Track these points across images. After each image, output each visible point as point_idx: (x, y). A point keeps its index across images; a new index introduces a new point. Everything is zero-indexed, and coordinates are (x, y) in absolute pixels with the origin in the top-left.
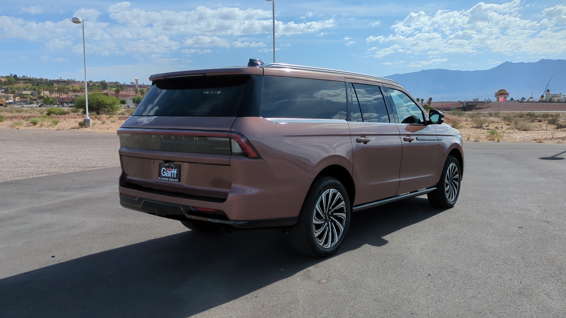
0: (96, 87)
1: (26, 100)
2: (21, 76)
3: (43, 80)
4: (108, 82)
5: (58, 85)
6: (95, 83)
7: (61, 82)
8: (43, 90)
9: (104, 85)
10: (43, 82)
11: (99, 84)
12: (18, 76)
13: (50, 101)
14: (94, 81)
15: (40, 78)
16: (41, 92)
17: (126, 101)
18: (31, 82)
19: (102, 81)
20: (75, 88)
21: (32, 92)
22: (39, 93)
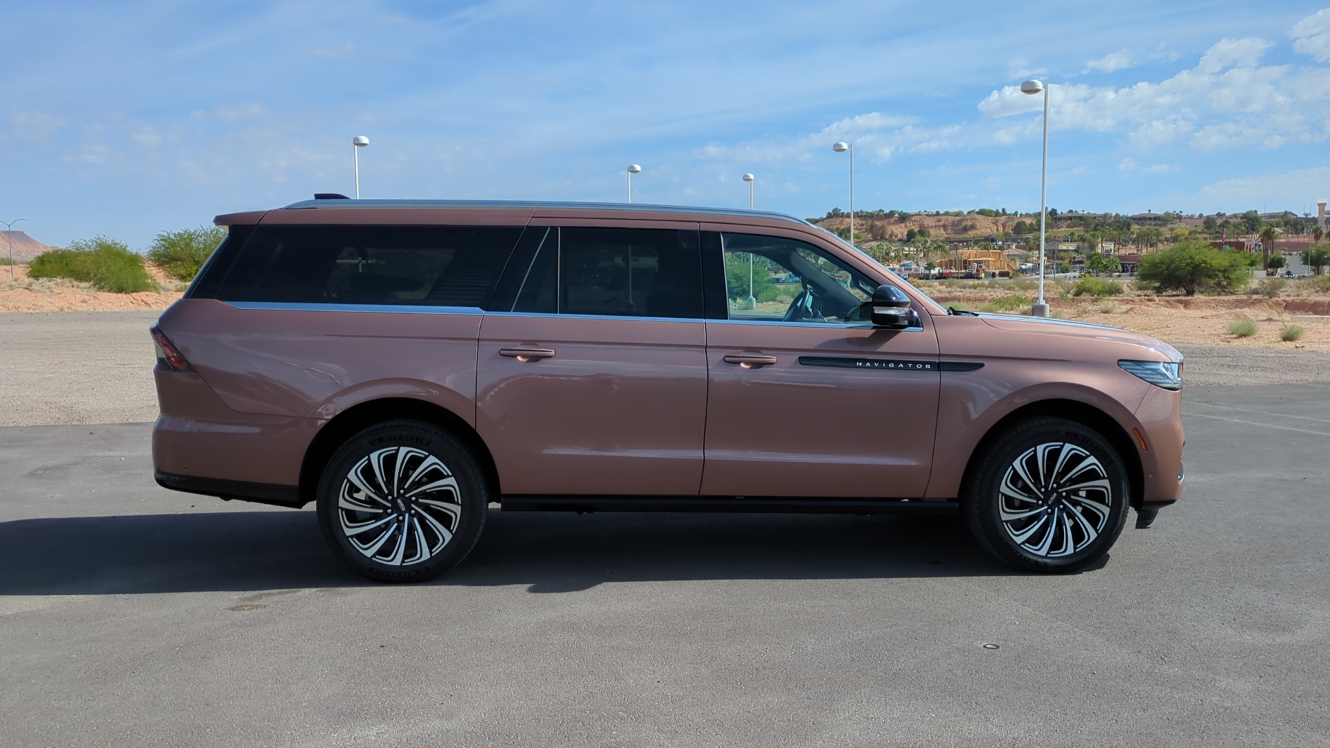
0: (1229, 228)
1: (1062, 262)
2: (1065, 212)
3: (1110, 217)
4: (1264, 212)
5: (1139, 227)
6: (1230, 218)
7: (1150, 219)
8: (1102, 241)
9: (1251, 222)
10: (1110, 221)
11: (1239, 220)
12: (1059, 212)
13: (1102, 263)
14: (1227, 214)
15: (1104, 213)
16: (1097, 245)
17: (1285, 260)
18: (1083, 222)
19: (1248, 212)
20: (1178, 231)
21: (1078, 246)
22: (1092, 247)
